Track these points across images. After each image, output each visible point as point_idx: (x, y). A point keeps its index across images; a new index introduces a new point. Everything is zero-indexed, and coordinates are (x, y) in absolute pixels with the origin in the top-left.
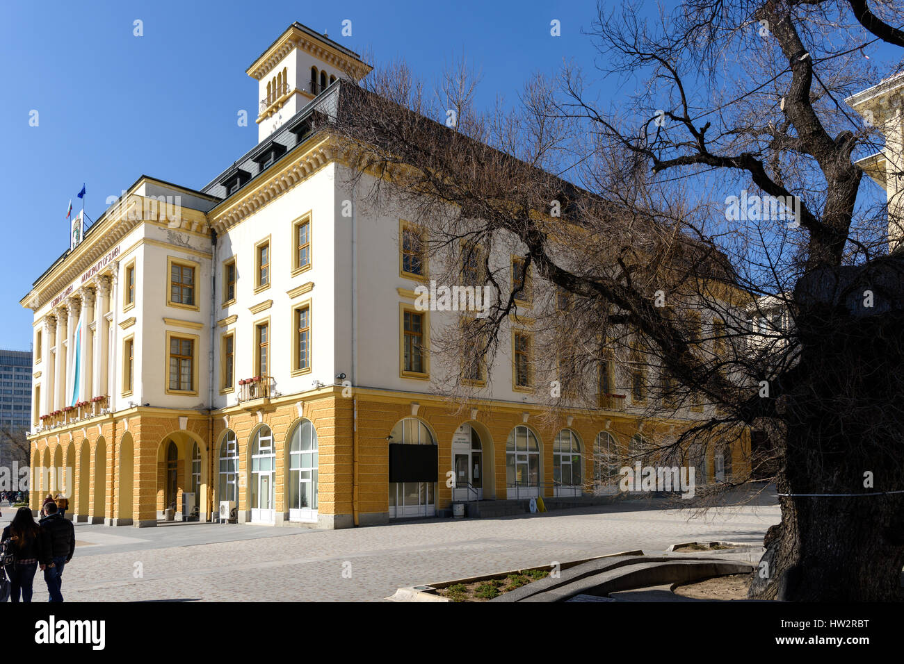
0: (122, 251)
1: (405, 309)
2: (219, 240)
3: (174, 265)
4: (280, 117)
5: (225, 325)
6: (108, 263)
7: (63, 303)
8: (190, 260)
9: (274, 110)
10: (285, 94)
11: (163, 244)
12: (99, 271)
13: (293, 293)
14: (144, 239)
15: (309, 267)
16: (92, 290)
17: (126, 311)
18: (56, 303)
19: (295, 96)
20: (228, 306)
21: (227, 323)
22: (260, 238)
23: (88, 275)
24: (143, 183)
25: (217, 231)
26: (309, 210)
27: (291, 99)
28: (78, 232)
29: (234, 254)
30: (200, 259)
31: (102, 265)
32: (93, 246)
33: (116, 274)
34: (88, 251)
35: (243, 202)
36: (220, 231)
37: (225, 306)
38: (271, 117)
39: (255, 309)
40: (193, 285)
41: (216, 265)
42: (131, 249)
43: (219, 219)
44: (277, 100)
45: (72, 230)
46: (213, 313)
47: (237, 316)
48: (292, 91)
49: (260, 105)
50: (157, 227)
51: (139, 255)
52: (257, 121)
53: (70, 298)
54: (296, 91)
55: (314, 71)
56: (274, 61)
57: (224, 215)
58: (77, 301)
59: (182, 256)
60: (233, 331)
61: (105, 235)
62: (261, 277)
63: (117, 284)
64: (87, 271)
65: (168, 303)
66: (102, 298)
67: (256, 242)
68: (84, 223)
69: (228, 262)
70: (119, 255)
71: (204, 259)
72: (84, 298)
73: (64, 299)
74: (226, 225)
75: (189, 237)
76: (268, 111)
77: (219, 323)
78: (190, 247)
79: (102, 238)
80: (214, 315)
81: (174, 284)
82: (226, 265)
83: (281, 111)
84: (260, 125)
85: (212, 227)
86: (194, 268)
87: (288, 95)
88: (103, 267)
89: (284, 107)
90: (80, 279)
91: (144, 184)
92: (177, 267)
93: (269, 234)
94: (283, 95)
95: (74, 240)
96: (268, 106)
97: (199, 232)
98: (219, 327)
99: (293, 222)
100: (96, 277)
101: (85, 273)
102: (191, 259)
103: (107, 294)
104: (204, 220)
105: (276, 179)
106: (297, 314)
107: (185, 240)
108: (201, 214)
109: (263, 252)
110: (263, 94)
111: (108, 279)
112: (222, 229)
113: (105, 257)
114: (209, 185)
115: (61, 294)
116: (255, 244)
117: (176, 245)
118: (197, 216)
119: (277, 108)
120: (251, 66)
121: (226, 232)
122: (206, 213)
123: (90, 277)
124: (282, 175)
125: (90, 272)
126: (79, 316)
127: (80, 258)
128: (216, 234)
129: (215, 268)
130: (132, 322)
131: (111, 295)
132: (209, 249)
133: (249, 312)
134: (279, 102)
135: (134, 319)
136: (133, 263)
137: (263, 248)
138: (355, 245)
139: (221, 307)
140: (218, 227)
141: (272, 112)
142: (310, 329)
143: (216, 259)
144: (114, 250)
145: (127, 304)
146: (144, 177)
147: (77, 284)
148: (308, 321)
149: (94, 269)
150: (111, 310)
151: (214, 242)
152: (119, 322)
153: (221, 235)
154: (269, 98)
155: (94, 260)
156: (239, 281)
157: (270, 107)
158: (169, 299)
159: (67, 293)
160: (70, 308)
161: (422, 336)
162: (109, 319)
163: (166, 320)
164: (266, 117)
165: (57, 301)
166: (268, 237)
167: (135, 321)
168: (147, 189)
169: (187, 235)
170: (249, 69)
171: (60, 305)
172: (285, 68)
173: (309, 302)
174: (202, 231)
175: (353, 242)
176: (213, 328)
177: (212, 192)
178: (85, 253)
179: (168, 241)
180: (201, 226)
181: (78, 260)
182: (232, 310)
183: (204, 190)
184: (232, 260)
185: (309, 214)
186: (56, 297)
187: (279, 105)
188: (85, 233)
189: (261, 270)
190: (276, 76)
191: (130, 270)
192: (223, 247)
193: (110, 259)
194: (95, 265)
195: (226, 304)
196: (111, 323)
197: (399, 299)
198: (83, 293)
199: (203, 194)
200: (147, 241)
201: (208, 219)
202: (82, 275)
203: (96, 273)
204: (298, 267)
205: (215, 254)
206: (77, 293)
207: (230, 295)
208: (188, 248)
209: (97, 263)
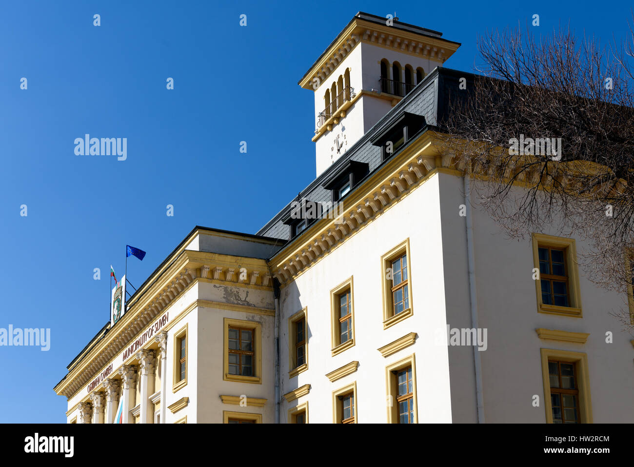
0: (170, 319)
1: (549, 357)
2: (283, 292)
3: (232, 328)
4: (343, 129)
5: (295, 399)
6: (154, 334)
7: (102, 386)
8: (249, 320)
9: (335, 122)
10: (348, 99)
11: (219, 304)
12: (144, 344)
13: (387, 350)
14: (198, 301)
15: (410, 312)
16: (134, 368)
17: (176, 390)
18: (93, 387)
19: (361, 100)
20: (297, 373)
21: (297, 396)
22: (337, 283)
23: (131, 351)
24: (196, 235)
25: (280, 281)
26: (405, 238)
27: (356, 105)
28: (120, 301)
29: (303, 306)
30: (261, 318)
31: (146, 338)
32: (138, 316)
33: (164, 346)
34: (131, 323)
35: (315, 241)
36: (285, 280)
37: (294, 374)
38: (332, 130)
39: (335, 375)
40: (254, 352)
41: (279, 322)
42: (182, 315)
43: (284, 265)
44: (338, 110)
45: (113, 300)
46: (278, 384)
47: (310, 386)
48: (357, 95)
49: (317, 119)
50: (213, 284)
51: (191, 321)
52: (313, 139)
53: (109, 380)
54: (363, 94)
55: (384, 64)
56: (333, 64)
57: (290, 260)
58: (117, 382)
59: (240, 317)
60: (306, 406)
61: (152, 302)
62: (340, 333)
63: (166, 358)
64: (129, 347)
65: (226, 377)
66: (147, 377)
67: (332, 288)
68: (126, 291)
69: (296, 317)
70: (167, 323)
71: (265, 317)
72: (126, 378)
73: (102, 380)
74: (292, 272)
75: (247, 292)
76: (327, 125)
77: (286, 397)
78: (249, 304)
79: (149, 305)
80: (279, 387)
81: (232, 352)
82: (293, 322)
83: (344, 122)
84: (317, 143)
85: (274, 277)
86: (254, 330)
87: (352, 100)
88: (148, 339)
89: (348, 116)
90: (120, 357)
91: (198, 237)
92: (235, 331)
93: (350, 276)
94: (346, 103)
95: (114, 312)
96: (326, 118)
97: (259, 285)
98: (285, 403)
99: (382, 257)
100: (141, 352)
101: (127, 349)
102: (251, 318)
103: (152, 372)
104: (266, 269)
105: (358, 207)
106: (394, 376)
107: (243, 297)
108: (261, 262)
109: (342, 299)
110: (320, 105)
111: (153, 353)
112: (286, 277)
113: (151, 327)
114: (267, 226)
115: (99, 375)
116: (331, 291)
117: (233, 303)
118: (258, 265)
119: (339, 119)
120: (305, 76)
121: (293, 280)
122: (267, 261)
123: (133, 353)
124: (366, 200)
125: (132, 347)
126: (118, 401)
127: (122, 332)
128: (280, 284)
129: (279, 327)
130: (184, 404)
131: (157, 372)
132: (271, 304)
133: (327, 379)
134: (340, 112)
135: (186, 400)
136: (185, 331)
137: (342, 296)
138: (473, 277)
139: (288, 375)
140: (282, 275)
141: (332, 125)
142: (414, 395)
143: (279, 315)
144: (161, 318)
145: (177, 382)
146: (198, 228)
147: (118, 363)
148: (410, 385)
149: (138, 343)
150: (157, 391)
151: (277, 295)
152: (169, 404)
153: (286, 285)
154: (327, 109)
155: (138, 333)
156: (311, 340)
157: (329, 120)
158: (227, 371)
159: (106, 374)
160: (109, 391)
161: (577, 394)
162: (155, 401)
163: (224, 398)
164: (325, 132)
165: (94, 384)
166: (349, 280)
167: (188, 401)
168: (201, 242)
169: (246, 289)
170: (302, 80)
171: (97, 388)
172: (348, 68)
173: (412, 360)
174: (262, 283)
175: (469, 273)
176: (279, 403)
177: (272, 234)
178: (129, 326)
179: (224, 300)
180: (262, 277)
181: (120, 335)
182: (303, 378)
183: (260, 232)
184: (300, 314)
185: (406, 244)
186: (94, 380)
187: (342, 115)
188: (127, 303)
189: (340, 323)
190: (336, 81)
191: (181, 340)
192: (289, 299)
193: (157, 330)
194: (138, 338)
195: (295, 371)
196: (156, 406)
197: (538, 343)
198: (124, 373)
199: (259, 238)
200: (201, 303)
201: (270, 268)
202: (124, 352)
203: (140, 348)
204: (393, 315)
205: (279, 309)
206: (118, 372)
207: (300, 359)
208: (247, 305)
209: (141, 335)
